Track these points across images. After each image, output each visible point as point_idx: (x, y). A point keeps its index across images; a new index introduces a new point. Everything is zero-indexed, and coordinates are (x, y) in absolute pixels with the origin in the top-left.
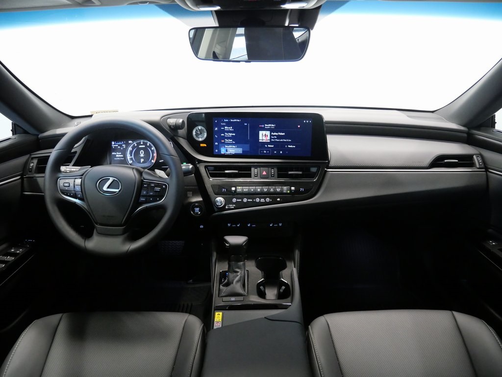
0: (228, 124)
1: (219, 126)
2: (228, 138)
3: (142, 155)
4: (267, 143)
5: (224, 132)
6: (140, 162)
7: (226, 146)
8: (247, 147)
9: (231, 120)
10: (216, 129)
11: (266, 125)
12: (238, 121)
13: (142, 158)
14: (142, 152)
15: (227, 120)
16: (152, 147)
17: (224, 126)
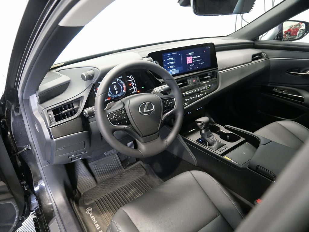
0: (171, 56)
1: (166, 59)
2: (171, 65)
3: (116, 89)
4: (191, 64)
5: (169, 61)
6: (116, 94)
7: (171, 70)
8: (181, 68)
9: (172, 54)
10: (165, 61)
11: (190, 53)
12: (176, 53)
13: (116, 90)
14: (115, 87)
15: (170, 54)
16: (120, 82)
17: (168, 58)
